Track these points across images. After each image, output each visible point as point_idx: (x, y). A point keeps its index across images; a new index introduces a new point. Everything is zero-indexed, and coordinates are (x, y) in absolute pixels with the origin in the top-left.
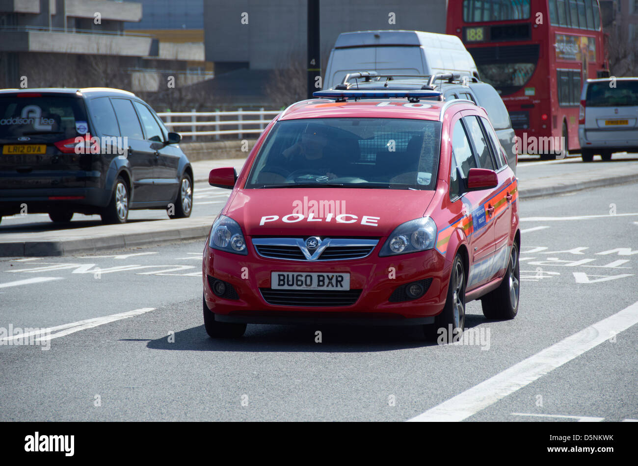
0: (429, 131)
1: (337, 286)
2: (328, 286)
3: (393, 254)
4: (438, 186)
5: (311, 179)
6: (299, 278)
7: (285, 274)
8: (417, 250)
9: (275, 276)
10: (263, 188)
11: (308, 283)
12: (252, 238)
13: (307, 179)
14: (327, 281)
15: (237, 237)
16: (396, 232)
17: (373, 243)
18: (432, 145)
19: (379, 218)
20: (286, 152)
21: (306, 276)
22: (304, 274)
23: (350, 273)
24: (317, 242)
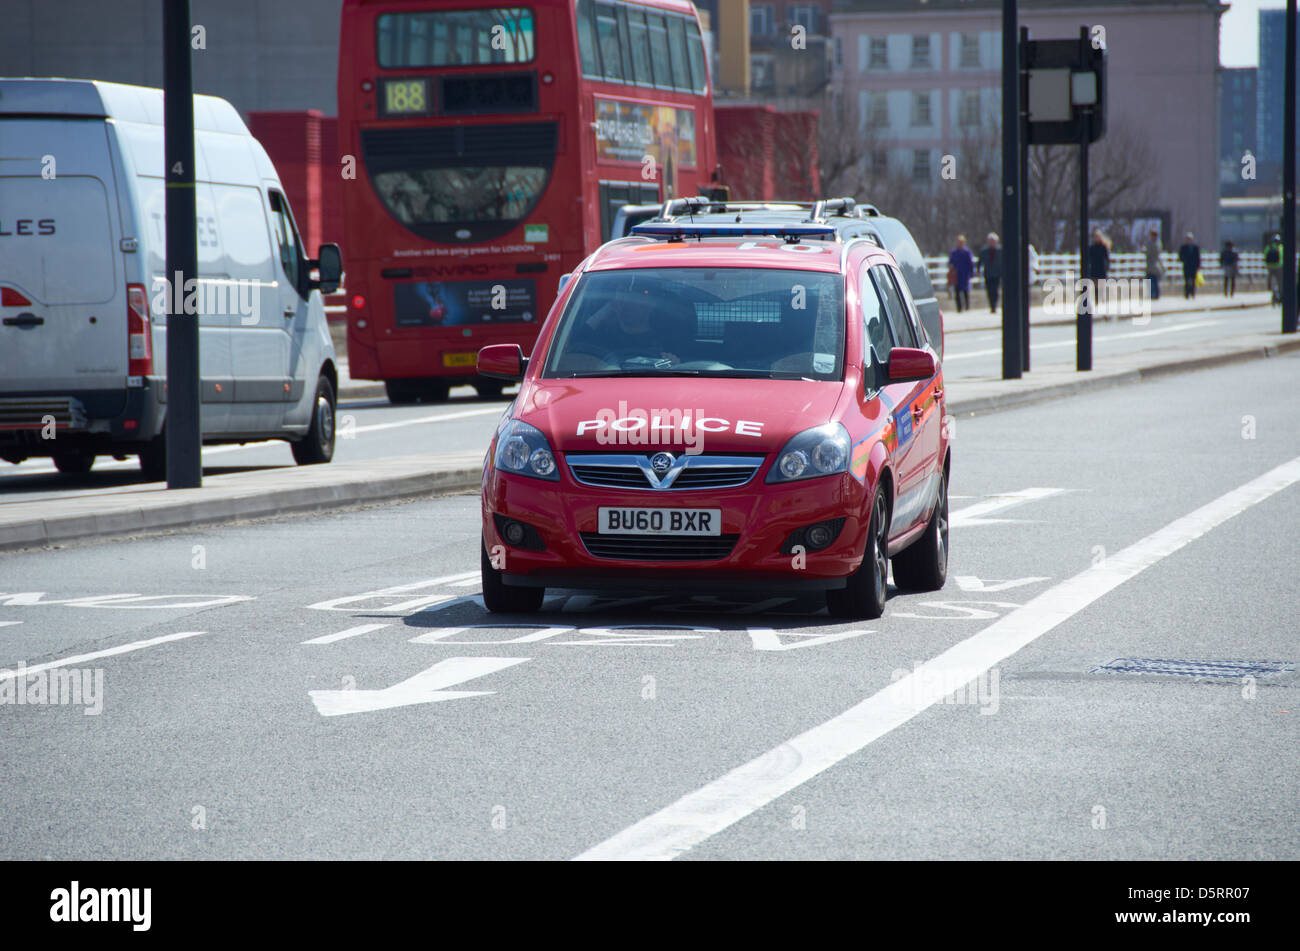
0: (825, 290)
1: (701, 529)
2: (686, 529)
3: (785, 479)
4: (848, 374)
5: (647, 364)
6: (642, 516)
7: (620, 510)
8: (821, 475)
9: (603, 513)
10: (572, 377)
11: (657, 524)
12: (565, 455)
13: (640, 364)
14: (685, 521)
15: (541, 453)
16: (790, 445)
17: (755, 463)
18: (832, 311)
19: (762, 424)
20: (592, 321)
21: (654, 514)
22: (650, 511)
23: (721, 509)
24: (670, 460)
